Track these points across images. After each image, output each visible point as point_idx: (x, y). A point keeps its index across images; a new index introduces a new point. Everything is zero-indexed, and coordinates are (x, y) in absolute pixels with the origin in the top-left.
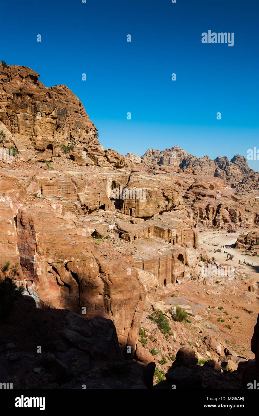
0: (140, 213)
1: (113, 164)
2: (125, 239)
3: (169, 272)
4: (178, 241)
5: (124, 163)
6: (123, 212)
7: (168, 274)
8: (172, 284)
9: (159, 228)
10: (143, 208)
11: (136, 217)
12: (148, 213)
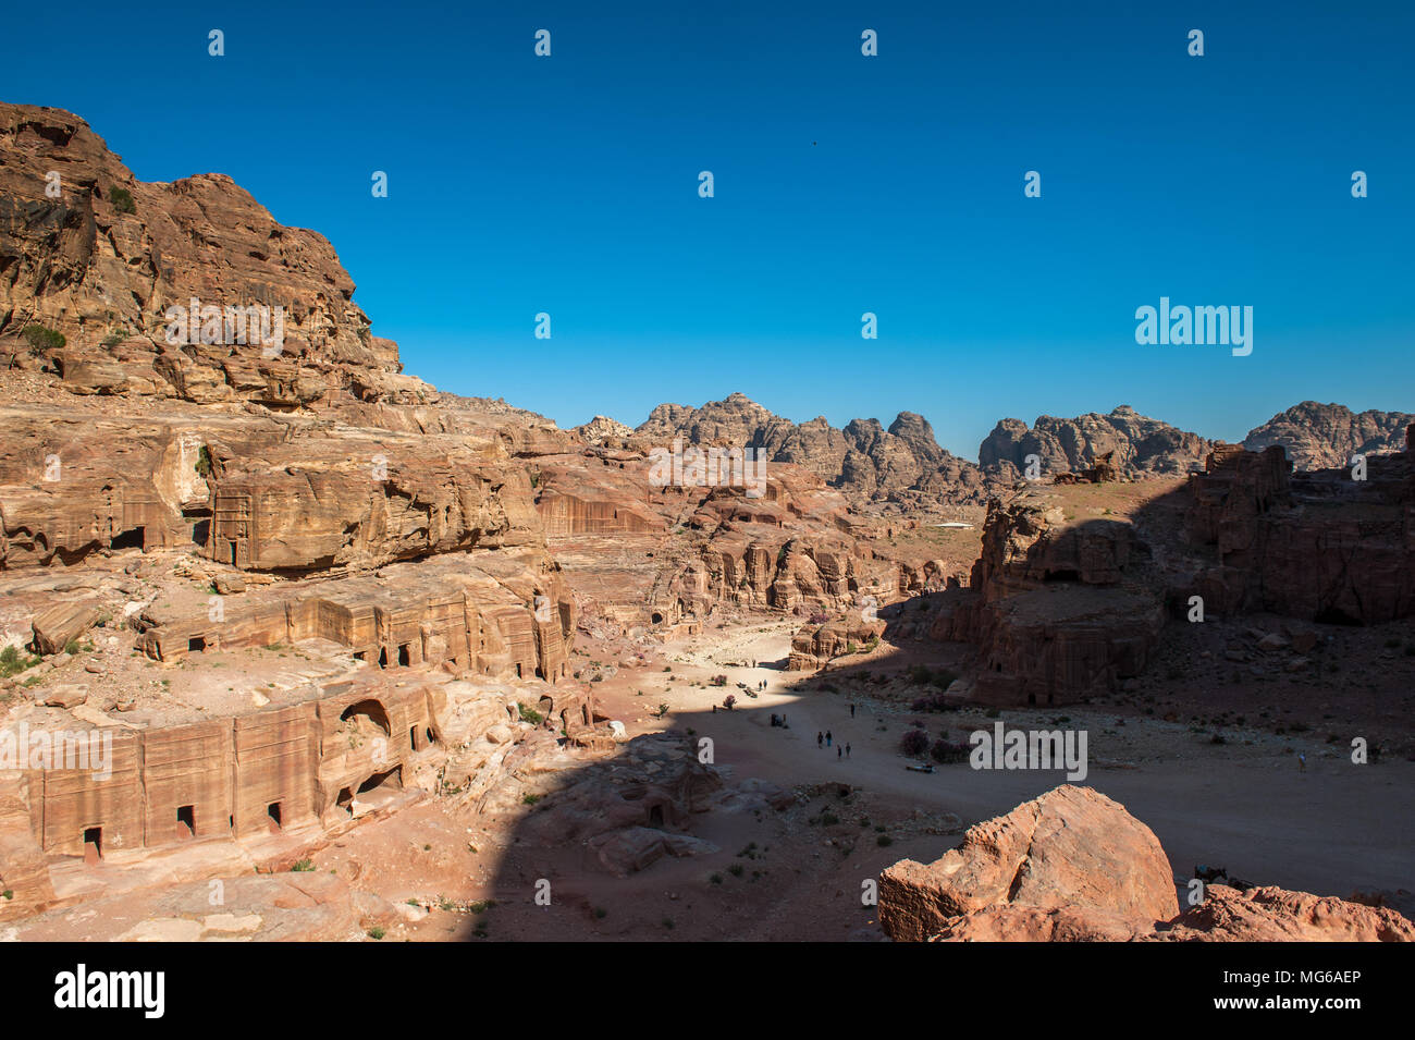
0: (264, 554)
1: (253, 395)
2: (148, 652)
3: (298, 773)
4: (428, 652)
5: (296, 392)
6: (208, 555)
7: (292, 782)
8: (316, 819)
9: (336, 606)
10: (280, 536)
11: (247, 570)
12: (297, 553)
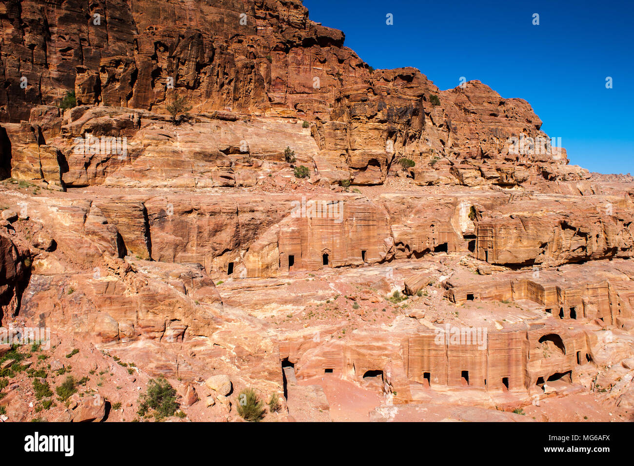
0: (500, 257)
1: (494, 181)
2: (450, 299)
3: (517, 365)
4: (587, 313)
5: (514, 178)
6: (475, 256)
7: (513, 369)
8: (526, 390)
9: (536, 284)
10: (508, 248)
11: (492, 264)
12: (516, 257)
